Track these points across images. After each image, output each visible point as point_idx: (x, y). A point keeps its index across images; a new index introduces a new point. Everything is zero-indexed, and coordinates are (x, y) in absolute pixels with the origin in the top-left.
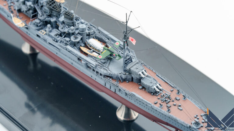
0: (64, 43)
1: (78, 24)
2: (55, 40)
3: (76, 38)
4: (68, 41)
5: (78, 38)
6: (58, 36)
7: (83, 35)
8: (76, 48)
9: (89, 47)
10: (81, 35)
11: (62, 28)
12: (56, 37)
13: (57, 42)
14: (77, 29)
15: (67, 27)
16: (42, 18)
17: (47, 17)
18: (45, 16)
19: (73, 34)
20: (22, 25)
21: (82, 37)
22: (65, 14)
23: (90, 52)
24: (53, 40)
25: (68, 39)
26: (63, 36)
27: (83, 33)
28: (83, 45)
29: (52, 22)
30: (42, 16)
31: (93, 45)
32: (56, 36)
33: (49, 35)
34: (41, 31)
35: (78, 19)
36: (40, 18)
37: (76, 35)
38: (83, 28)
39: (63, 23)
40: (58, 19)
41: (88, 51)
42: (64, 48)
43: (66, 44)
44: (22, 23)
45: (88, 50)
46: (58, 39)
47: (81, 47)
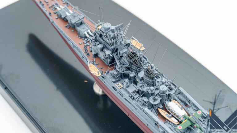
0: (142, 103)
1: (158, 82)
2: (132, 97)
3: (155, 100)
4: (146, 102)
5: (157, 100)
6: (135, 94)
7: (162, 97)
8: (153, 109)
9: (168, 110)
10: (161, 97)
11: (141, 86)
12: (133, 95)
13: (133, 99)
14: (157, 89)
15: (147, 85)
16: (120, 71)
17: (125, 70)
18: (124, 69)
19: (152, 94)
20: (99, 74)
21: (161, 98)
22: (146, 72)
23: (168, 117)
24: (130, 96)
25: (146, 99)
26: (141, 95)
27: (163, 95)
28: (161, 107)
29: (130, 77)
30: (121, 69)
31: (172, 110)
32: (134, 93)
33: (126, 90)
34: (117, 83)
35: (159, 76)
36: (119, 70)
37: (155, 96)
38: (164, 90)
39: (142, 79)
40: (138, 73)
41: (166, 115)
42: (141, 109)
43: (143, 104)
44: (98, 73)
45: (166, 113)
46: (136, 97)
47: (159, 109)
